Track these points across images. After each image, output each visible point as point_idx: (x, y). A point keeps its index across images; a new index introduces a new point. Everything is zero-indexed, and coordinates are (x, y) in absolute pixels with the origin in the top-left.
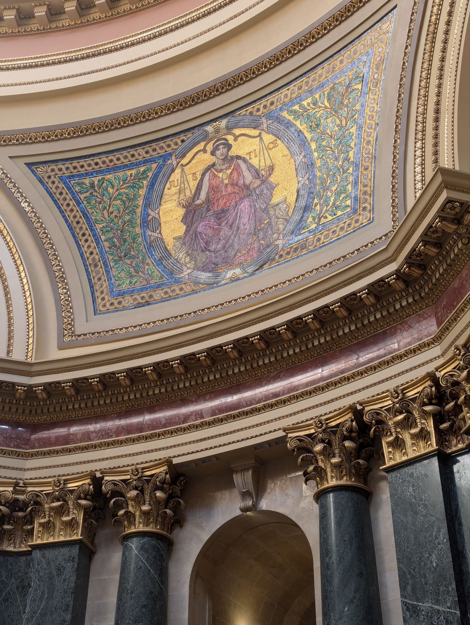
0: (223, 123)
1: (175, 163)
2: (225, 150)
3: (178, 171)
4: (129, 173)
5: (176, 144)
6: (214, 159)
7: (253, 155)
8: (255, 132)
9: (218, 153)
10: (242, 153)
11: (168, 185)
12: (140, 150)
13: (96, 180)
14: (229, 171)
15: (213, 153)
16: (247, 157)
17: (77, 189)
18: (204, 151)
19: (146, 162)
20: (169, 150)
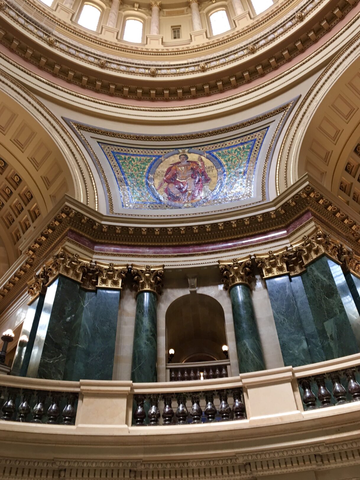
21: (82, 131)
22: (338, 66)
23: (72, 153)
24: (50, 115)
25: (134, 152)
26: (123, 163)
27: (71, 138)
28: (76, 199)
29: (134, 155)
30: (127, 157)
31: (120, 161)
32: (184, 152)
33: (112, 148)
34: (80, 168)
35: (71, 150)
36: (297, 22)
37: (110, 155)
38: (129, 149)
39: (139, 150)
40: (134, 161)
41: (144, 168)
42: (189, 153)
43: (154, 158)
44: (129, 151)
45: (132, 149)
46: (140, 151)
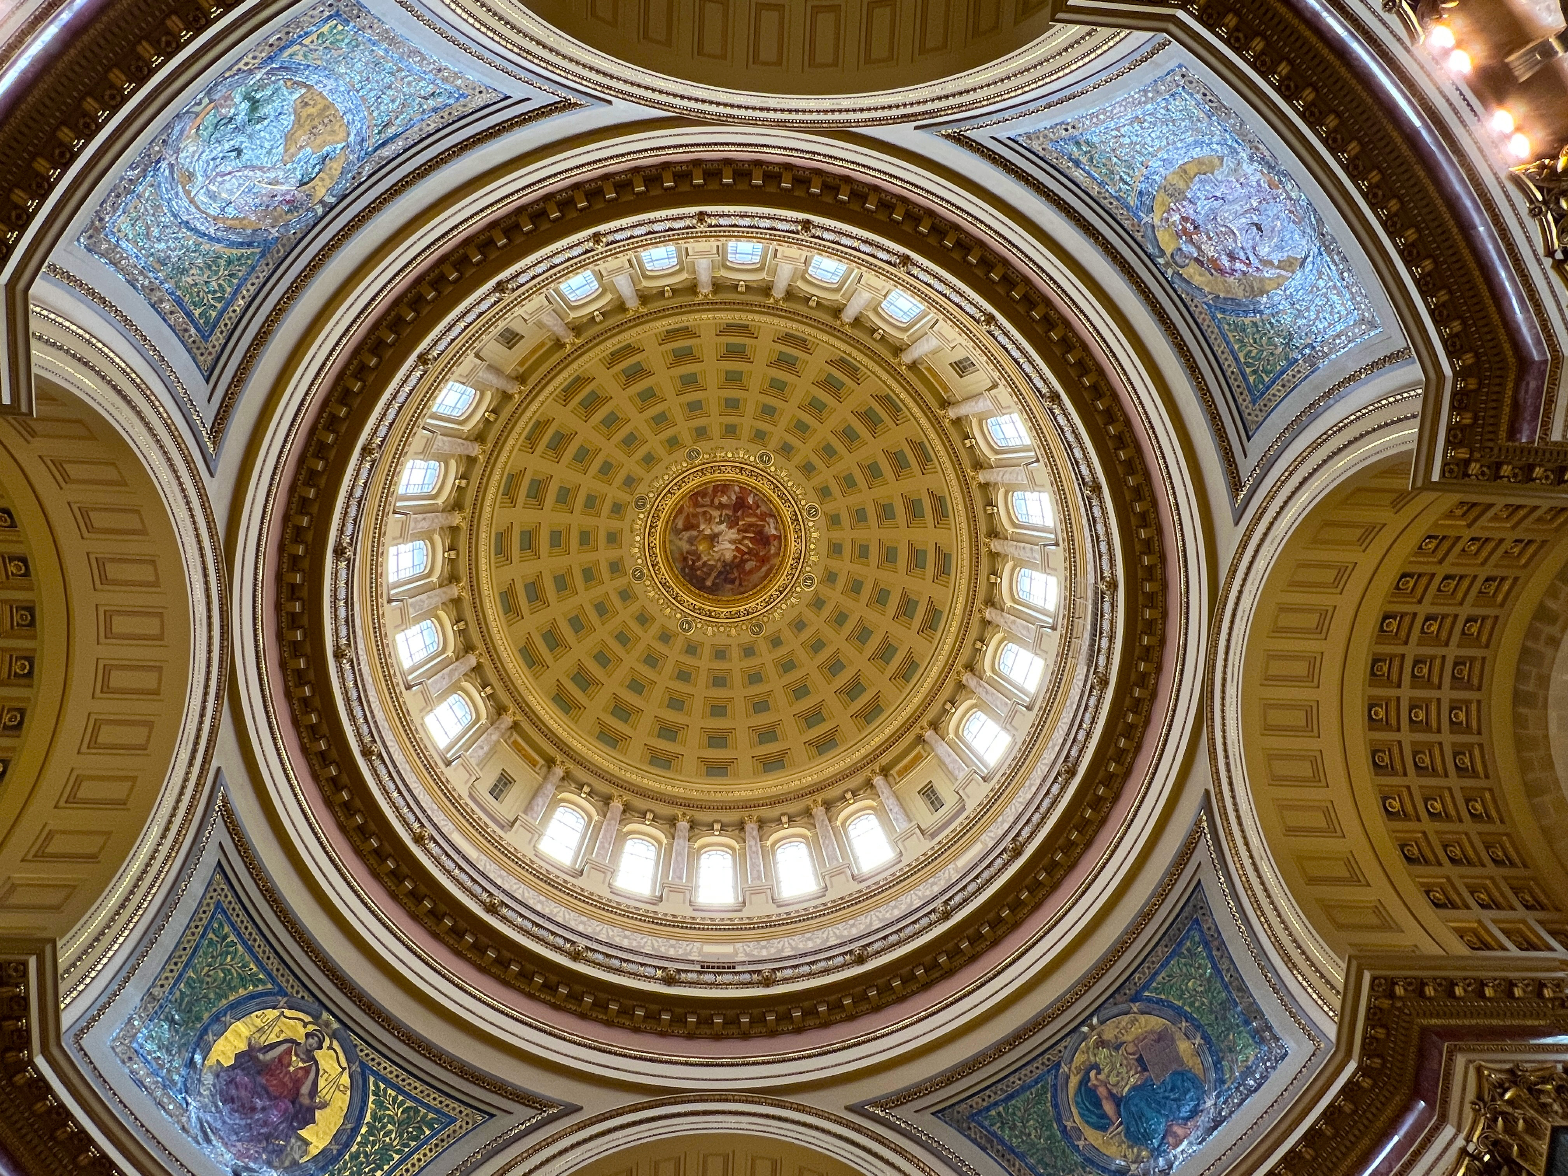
0: (336, 1025)
1: (281, 1004)
2: (315, 1045)
3: (276, 1013)
4: (252, 966)
5: (298, 992)
6: (302, 1041)
7: (326, 1075)
8: (344, 1064)
9: (311, 1040)
10: (322, 1064)
11: (259, 1013)
12: (276, 961)
13: (232, 938)
14: (301, 1065)
15: (308, 1035)
16: (321, 1072)
17: (216, 925)
18: (305, 1025)
19: (269, 975)
20: (289, 990)
21: (1244, 479)
22: (826, 112)
23: (1301, 484)
24: (1245, 548)
25: (1229, 364)
26: (1267, 373)
27: (1270, 497)
28: (1414, 446)
29: (1236, 359)
30: (1248, 370)
31: (1267, 379)
32: (1167, 265)
33: (1247, 407)
34: (1330, 458)
35: (1297, 489)
36: (815, 227)
37: (1265, 405)
38: (1228, 374)
39: (1219, 354)
40: (1250, 351)
41: (1255, 324)
42: (1162, 253)
43: (1219, 316)
44: (1233, 373)
45: (1225, 367)
46: (1218, 351)
